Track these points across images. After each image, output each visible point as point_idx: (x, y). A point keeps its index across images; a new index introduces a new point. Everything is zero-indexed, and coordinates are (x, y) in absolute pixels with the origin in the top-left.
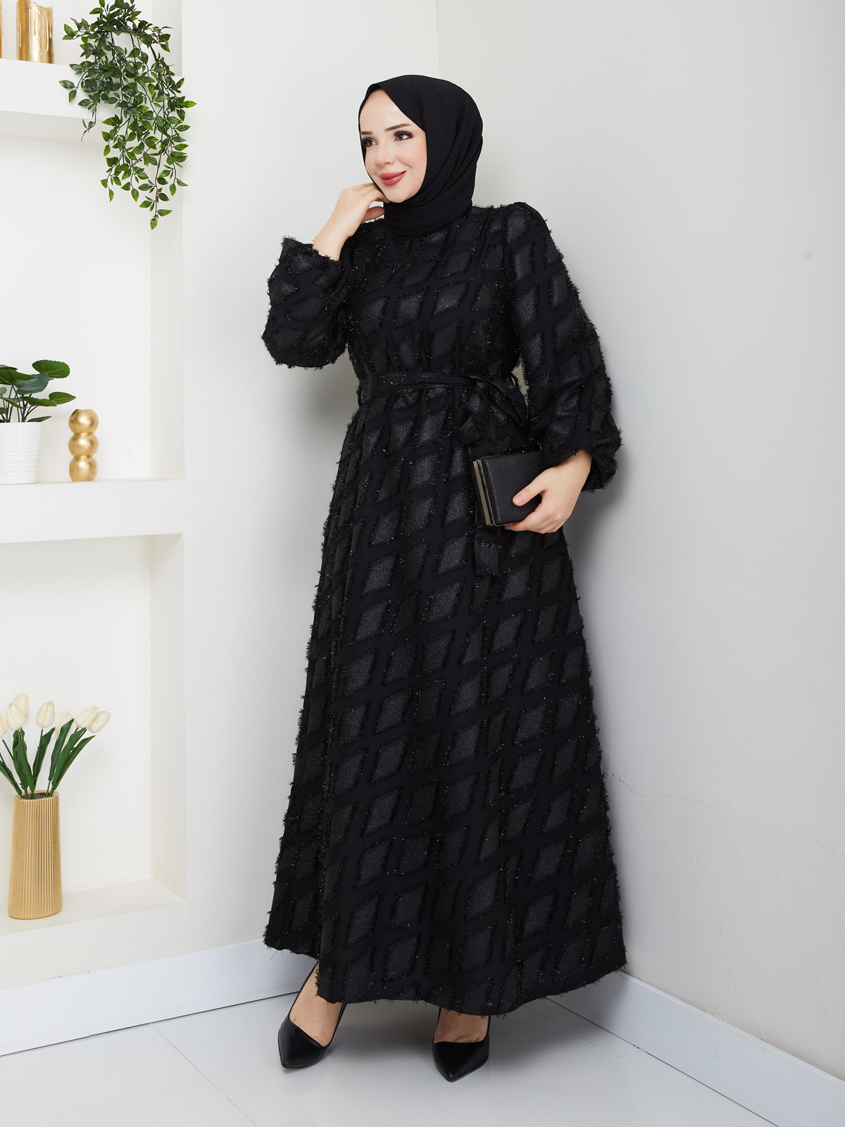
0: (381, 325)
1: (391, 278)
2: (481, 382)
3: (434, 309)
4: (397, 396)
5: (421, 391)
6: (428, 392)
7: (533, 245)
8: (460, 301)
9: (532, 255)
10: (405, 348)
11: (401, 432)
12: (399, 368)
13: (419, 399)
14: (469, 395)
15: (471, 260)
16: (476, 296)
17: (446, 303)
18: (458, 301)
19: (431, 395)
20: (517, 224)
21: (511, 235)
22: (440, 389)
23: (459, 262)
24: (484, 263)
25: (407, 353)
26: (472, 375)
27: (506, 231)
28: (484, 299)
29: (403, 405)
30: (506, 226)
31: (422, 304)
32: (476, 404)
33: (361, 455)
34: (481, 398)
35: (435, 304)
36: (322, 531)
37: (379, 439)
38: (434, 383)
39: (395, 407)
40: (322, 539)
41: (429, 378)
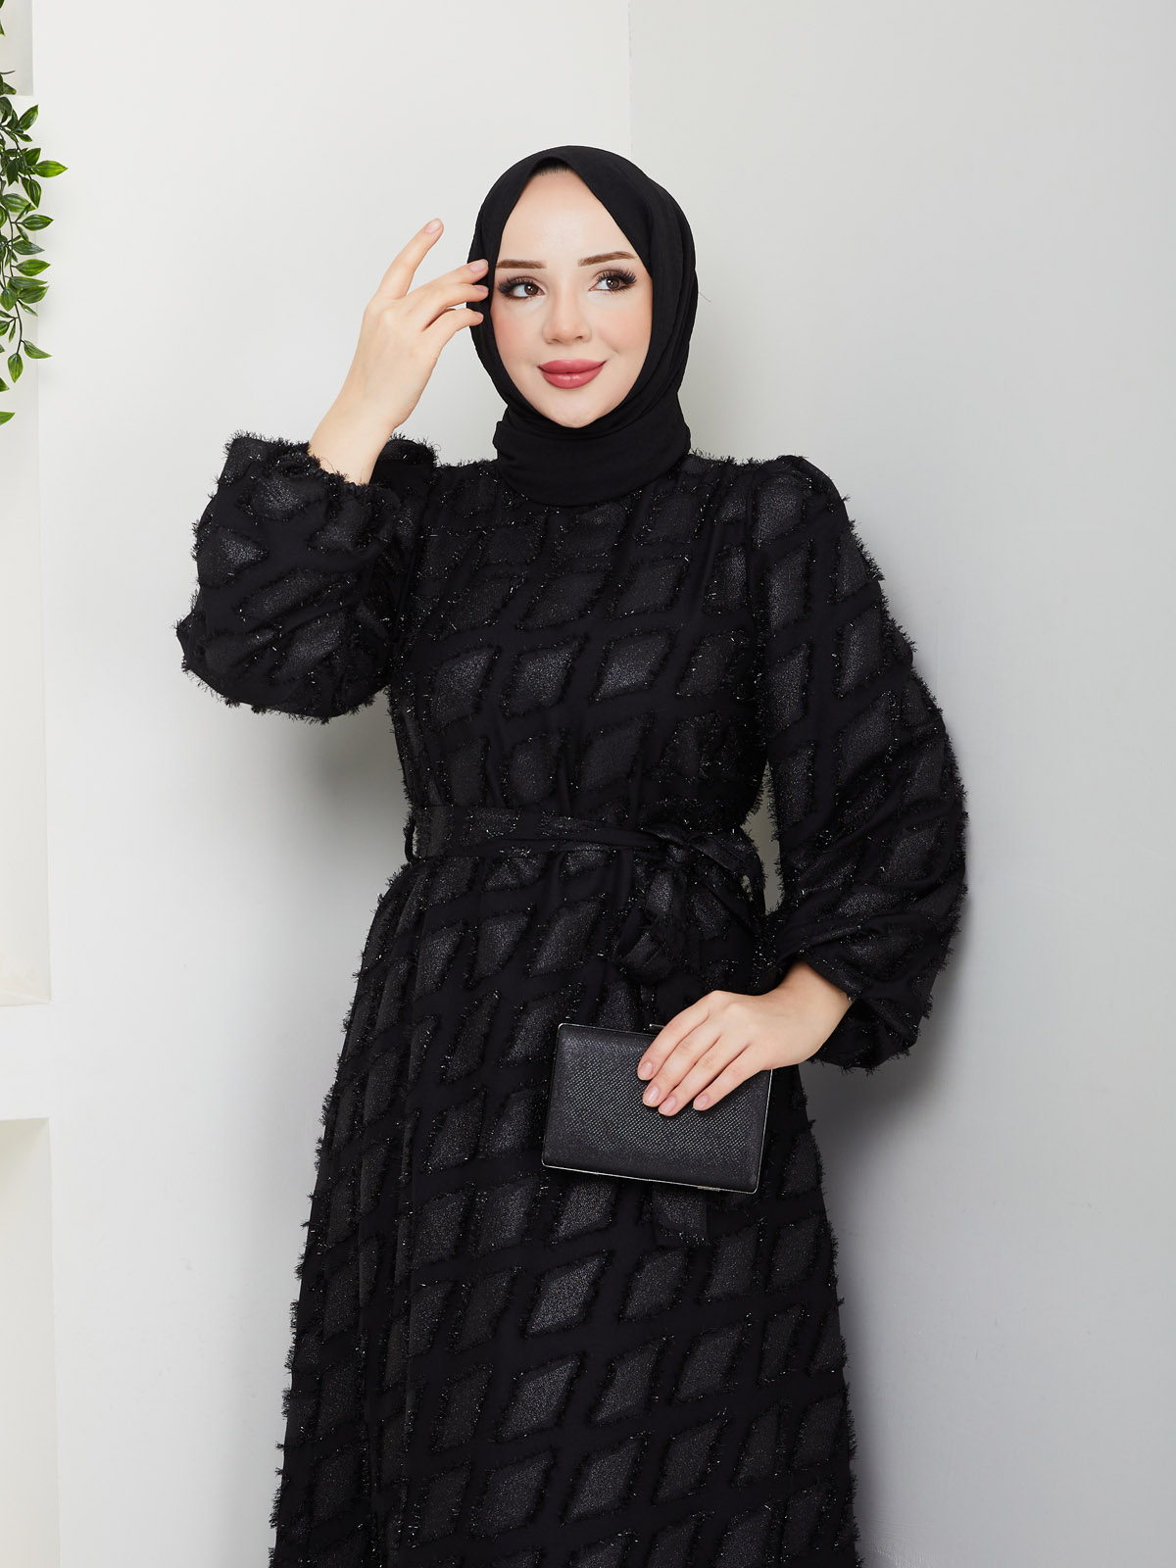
0: (477, 708)
1: (505, 605)
2: (679, 847)
3: (597, 689)
4: (498, 861)
5: (551, 856)
6: (565, 860)
7: (812, 553)
8: (655, 673)
9: (807, 576)
10: (522, 759)
11: (502, 935)
12: (506, 800)
13: (545, 872)
14: (651, 876)
15: (680, 581)
16: (689, 665)
17: (624, 674)
18: (651, 672)
19: (572, 866)
20: (780, 506)
21: (765, 528)
22: (590, 853)
23: (652, 587)
24: (708, 590)
25: (528, 774)
26: (663, 831)
27: (755, 520)
28: (705, 669)
29: (511, 880)
30: (755, 508)
31: (570, 672)
32: (662, 895)
33: (411, 973)
34: (676, 884)
35: (600, 676)
36: (320, 1114)
37: (457, 948)
38: (581, 842)
39: (491, 884)
40: (320, 1131)
41: (570, 831)
